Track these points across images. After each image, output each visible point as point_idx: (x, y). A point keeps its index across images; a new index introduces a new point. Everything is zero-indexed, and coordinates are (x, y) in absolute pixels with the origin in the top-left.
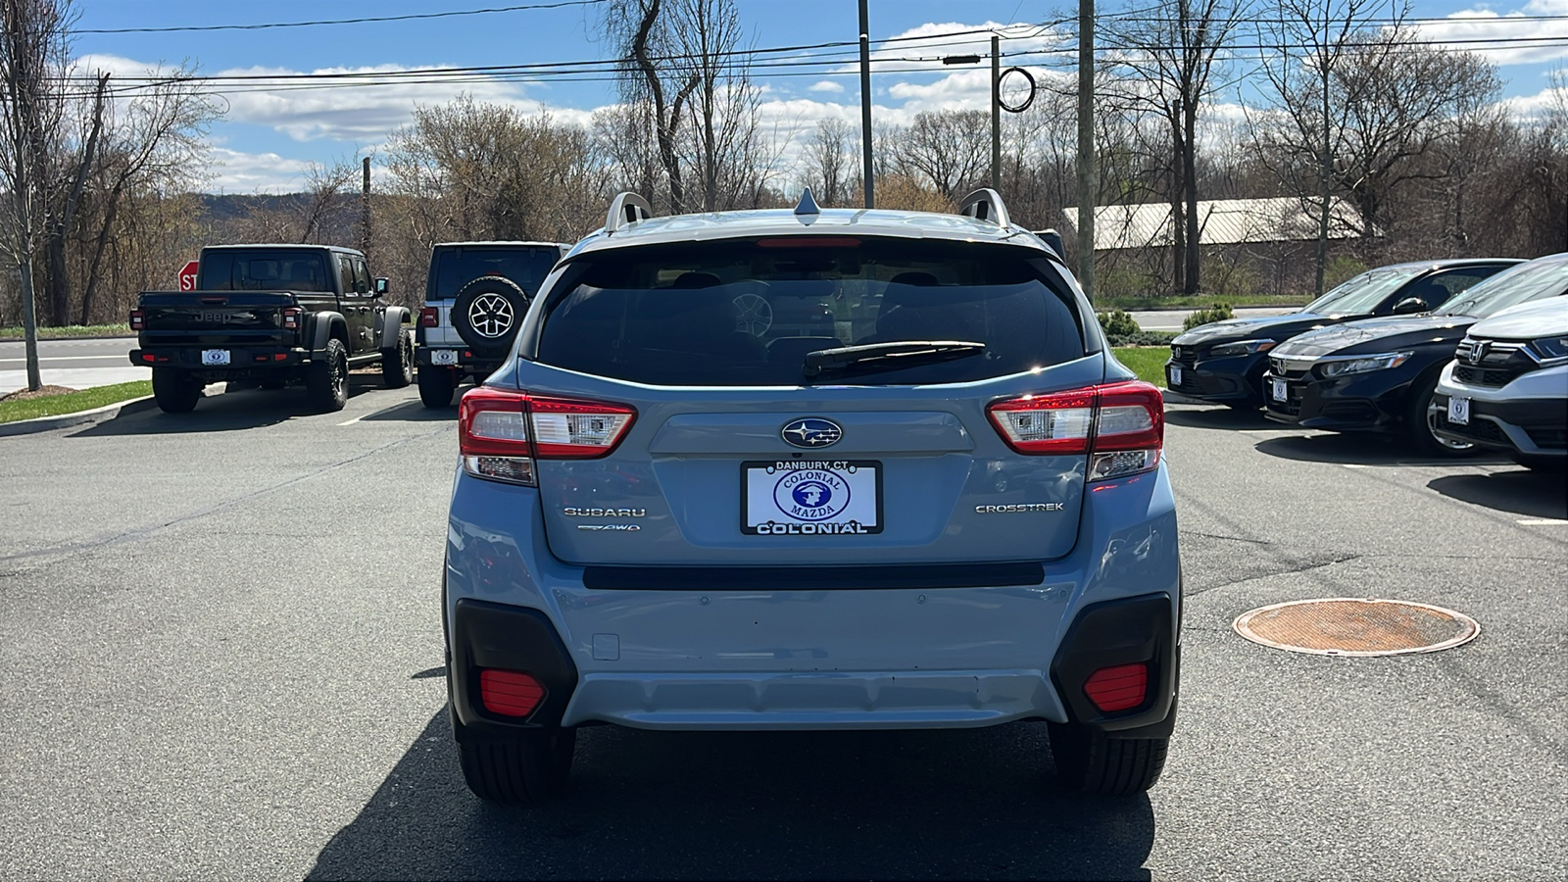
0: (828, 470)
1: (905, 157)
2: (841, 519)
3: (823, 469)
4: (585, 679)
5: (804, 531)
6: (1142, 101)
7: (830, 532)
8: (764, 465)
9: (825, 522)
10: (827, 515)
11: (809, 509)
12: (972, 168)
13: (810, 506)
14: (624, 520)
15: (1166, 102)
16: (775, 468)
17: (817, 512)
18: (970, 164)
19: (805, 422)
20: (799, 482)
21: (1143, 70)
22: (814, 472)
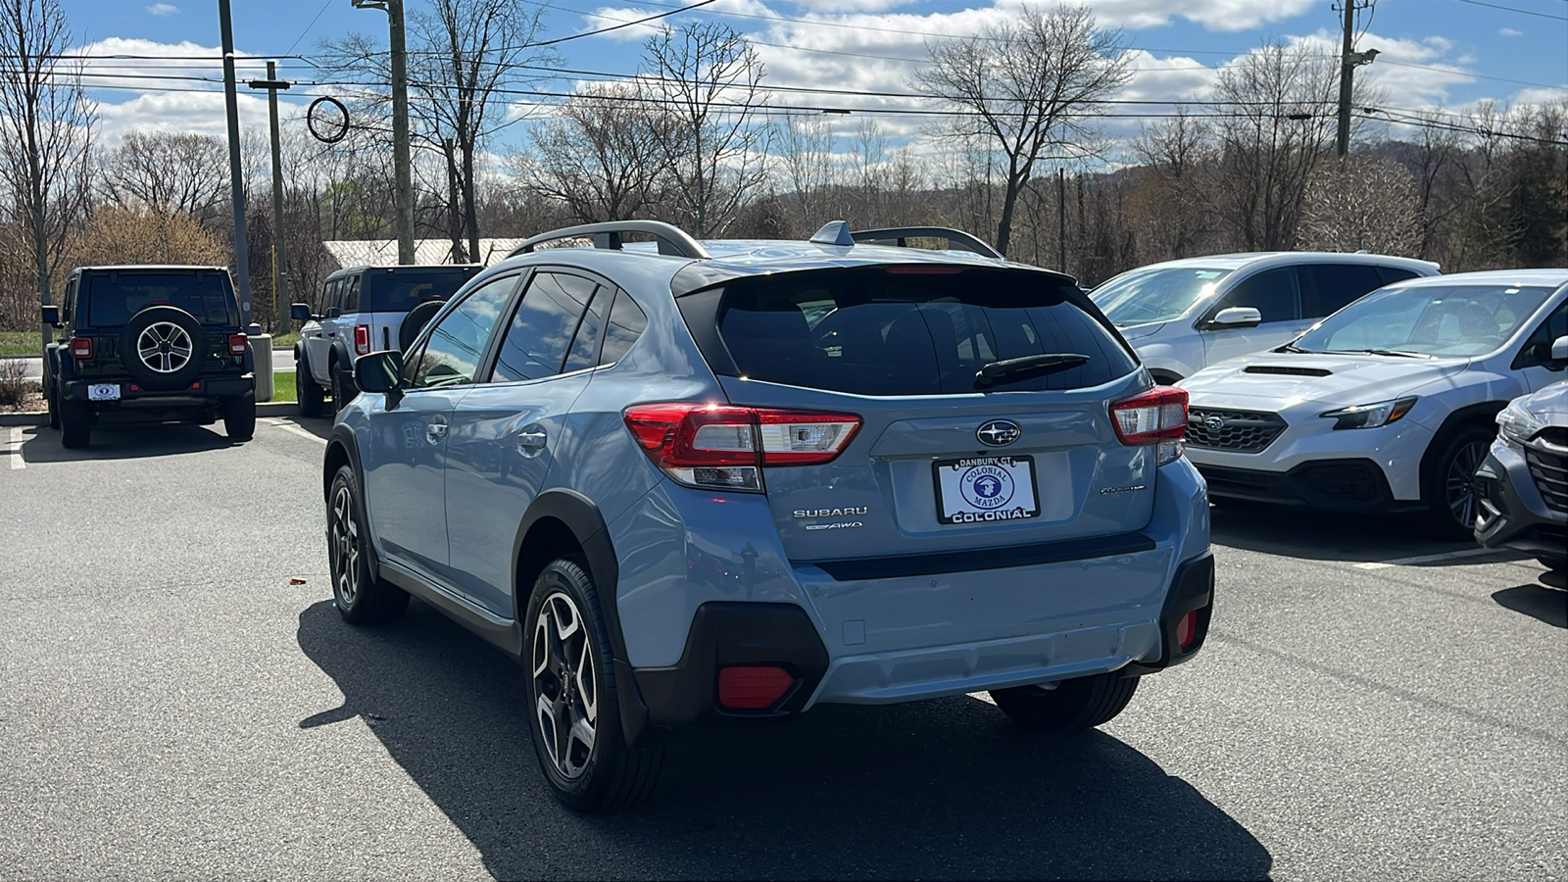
0: (996, 465)
1: (114, 180)
2: (1010, 507)
3: (994, 464)
4: (835, 664)
5: (987, 518)
6: (419, 138)
7: (1005, 517)
8: (952, 463)
9: (1000, 509)
10: (1000, 504)
11: (987, 499)
12: (194, 195)
13: (987, 496)
14: (850, 518)
15: (442, 141)
16: (960, 466)
17: (993, 502)
18: (191, 190)
19: (995, 424)
20: (978, 476)
21: (419, 108)
22: (987, 467)
